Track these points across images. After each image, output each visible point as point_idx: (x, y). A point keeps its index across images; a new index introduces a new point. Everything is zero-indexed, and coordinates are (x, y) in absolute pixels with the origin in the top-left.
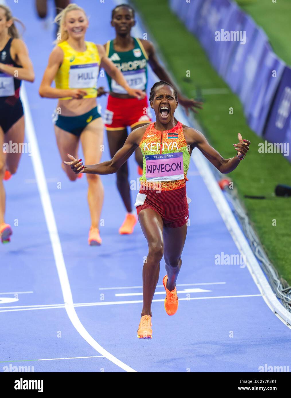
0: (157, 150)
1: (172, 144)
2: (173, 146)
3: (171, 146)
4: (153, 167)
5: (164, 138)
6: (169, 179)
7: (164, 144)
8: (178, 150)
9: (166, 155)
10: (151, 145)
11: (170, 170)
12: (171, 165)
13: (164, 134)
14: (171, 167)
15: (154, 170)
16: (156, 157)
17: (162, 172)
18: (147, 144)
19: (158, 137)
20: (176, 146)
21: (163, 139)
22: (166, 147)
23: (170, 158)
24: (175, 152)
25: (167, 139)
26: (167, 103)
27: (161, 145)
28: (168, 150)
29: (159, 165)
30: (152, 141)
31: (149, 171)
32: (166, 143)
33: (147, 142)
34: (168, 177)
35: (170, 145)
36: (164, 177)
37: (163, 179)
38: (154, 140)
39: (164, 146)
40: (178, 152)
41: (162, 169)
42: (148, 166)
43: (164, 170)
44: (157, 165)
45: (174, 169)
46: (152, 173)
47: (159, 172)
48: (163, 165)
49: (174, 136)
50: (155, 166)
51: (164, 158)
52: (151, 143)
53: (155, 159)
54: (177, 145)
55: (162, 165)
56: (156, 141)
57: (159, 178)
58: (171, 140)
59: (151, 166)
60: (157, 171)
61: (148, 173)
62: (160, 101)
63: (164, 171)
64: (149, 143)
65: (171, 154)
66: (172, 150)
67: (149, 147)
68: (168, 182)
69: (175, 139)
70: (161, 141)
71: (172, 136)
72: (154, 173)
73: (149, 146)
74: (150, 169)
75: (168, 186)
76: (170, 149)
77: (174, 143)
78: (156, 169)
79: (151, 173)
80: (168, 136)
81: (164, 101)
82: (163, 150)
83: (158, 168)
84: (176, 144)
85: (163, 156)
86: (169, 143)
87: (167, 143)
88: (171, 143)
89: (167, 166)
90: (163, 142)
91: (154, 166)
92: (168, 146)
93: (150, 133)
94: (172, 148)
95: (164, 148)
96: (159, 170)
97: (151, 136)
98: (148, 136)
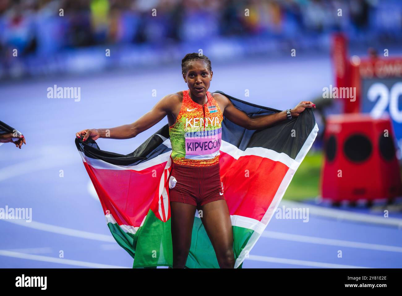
0: (201, 126)
1: (214, 119)
2: (216, 121)
3: (214, 121)
4: (195, 145)
5: (207, 112)
6: (210, 157)
9: (210, 131)
10: (194, 121)
11: (212, 148)
12: (213, 143)
14: (213, 145)
15: (196, 148)
17: (205, 149)
18: (189, 120)
19: (200, 112)
21: (206, 114)
22: (210, 123)
23: (214, 135)
25: (209, 114)
27: (205, 120)
28: (212, 126)
29: (203, 143)
30: (194, 116)
31: (190, 149)
33: (188, 117)
34: (210, 155)
35: (213, 120)
36: (206, 156)
37: (205, 157)
38: (195, 114)
39: (207, 122)
41: (205, 146)
42: (188, 143)
43: (207, 148)
44: (200, 143)
46: (193, 150)
47: (202, 150)
48: (207, 142)
51: (207, 135)
52: (193, 119)
53: (198, 136)
54: (218, 120)
55: (205, 143)
56: (198, 116)
57: (201, 156)
58: (213, 114)
59: (193, 143)
60: (199, 149)
61: (188, 151)
63: (207, 149)
64: (192, 119)
65: (214, 130)
66: (215, 126)
67: (192, 124)
70: (204, 116)
71: (212, 109)
72: (195, 150)
73: (192, 122)
74: (191, 146)
77: (216, 118)
79: (191, 150)
80: (209, 110)
83: (201, 146)
86: (211, 118)
87: (210, 118)
88: (214, 118)
90: (206, 117)
91: (196, 143)
92: (212, 122)
93: (190, 107)
94: (215, 124)
95: (207, 124)
96: (202, 148)
97: (191, 110)
98: (188, 110)
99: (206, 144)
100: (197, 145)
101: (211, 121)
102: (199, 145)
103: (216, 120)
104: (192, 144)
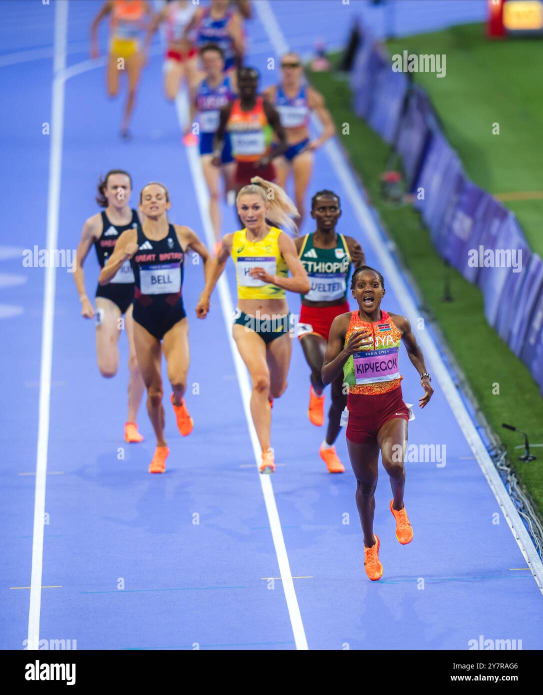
1: (386, 338)
2: (388, 340)
3: (386, 340)
5: (376, 331)
7: (377, 339)
8: (395, 345)
9: (381, 350)
11: (386, 369)
12: (387, 363)
13: (375, 327)
14: (387, 365)
15: (366, 370)
16: (369, 354)
17: (377, 371)
20: (392, 341)
22: (380, 342)
23: (386, 354)
24: (391, 347)
25: (379, 333)
26: (371, 291)
28: (383, 345)
29: (373, 363)
31: (359, 371)
32: (380, 338)
34: (383, 377)
35: (385, 338)
36: (379, 378)
37: (376, 380)
39: (377, 341)
40: (395, 346)
41: (377, 368)
42: (357, 365)
43: (379, 369)
44: (370, 364)
45: (390, 367)
46: (363, 372)
47: (373, 371)
48: (378, 363)
49: (386, 327)
50: (367, 364)
51: (378, 355)
53: (368, 356)
54: (392, 339)
55: (376, 363)
57: (373, 378)
60: (369, 370)
61: (358, 373)
62: (363, 289)
63: (379, 371)
65: (385, 350)
66: (387, 344)
68: (382, 383)
69: (387, 331)
70: (374, 335)
71: (383, 328)
74: (361, 368)
75: (381, 388)
76: (385, 344)
77: (388, 337)
78: (368, 368)
80: (380, 328)
81: (367, 289)
82: (377, 345)
83: (372, 367)
84: (391, 337)
85: (378, 351)
86: (382, 337)
88: (385, 336)
89: (383, 364)
91: (365, 364)
92: (383, 341)
93: (358, 325)
94: (388, 342)
95: (377, 343)
96: (373, 369)
97: (359, 328)
98: (356, 328)
99: (378, 365)
100: (367, 366)
101: (381, 340)
102: (370, 366)
103: (388, 338)
104: (361, 366)
